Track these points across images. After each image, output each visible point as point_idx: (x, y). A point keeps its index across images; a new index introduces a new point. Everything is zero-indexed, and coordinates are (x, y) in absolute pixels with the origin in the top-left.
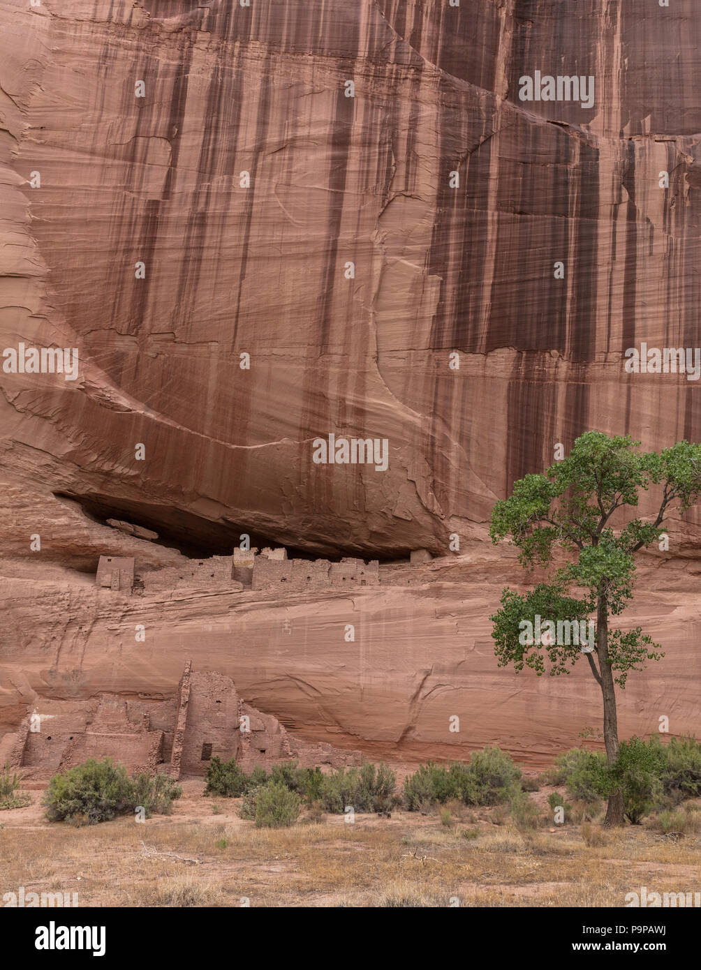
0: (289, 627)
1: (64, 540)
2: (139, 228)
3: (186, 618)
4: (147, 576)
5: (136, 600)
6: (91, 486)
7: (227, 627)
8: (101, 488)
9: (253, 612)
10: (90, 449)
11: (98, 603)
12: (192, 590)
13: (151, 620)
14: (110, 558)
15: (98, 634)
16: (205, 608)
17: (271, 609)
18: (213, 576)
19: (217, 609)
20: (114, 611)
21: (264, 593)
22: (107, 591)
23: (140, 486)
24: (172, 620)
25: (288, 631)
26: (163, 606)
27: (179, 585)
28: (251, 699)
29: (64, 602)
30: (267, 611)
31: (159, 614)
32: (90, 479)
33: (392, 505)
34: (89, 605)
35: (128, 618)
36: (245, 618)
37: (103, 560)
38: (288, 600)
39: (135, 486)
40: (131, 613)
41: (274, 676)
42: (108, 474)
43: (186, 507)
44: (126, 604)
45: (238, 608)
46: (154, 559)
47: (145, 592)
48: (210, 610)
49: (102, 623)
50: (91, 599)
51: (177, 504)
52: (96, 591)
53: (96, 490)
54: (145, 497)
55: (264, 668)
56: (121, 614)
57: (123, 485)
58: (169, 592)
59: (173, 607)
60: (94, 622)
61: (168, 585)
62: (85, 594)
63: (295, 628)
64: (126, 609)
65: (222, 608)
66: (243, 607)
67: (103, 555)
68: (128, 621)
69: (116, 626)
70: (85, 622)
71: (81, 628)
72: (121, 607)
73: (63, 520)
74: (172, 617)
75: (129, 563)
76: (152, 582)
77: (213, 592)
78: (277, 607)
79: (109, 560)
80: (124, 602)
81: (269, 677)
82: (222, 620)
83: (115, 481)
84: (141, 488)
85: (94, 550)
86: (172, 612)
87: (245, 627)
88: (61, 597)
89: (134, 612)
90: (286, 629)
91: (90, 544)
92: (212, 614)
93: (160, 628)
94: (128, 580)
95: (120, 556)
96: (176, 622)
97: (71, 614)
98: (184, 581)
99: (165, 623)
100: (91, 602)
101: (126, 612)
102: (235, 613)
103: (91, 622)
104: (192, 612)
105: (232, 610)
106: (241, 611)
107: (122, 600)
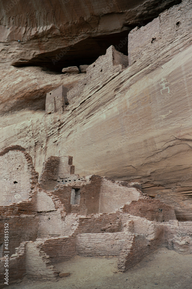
0: (167, 86)
3: (89, 115)
4: (69, 94)
5: (64, 115)
6: (34, 51)
8: (41, 49)
9: (132, 86)
11: (45, 126)
12: (89, 90)
13: (71, 126)
14: (50, 92)
15: (50, 148)
16: (99, 100)
17: (148, 75)
18: (101, 71)
19: (106, 97)
20: (54, 128)
21: (138, 63)
22: (50, 116)
23: (59, 34)
24: (82, 121)
25: (165, 91)
26: (75, 112)
27: (84, 90)
28: (148, 173)
29: (30, 132)
30: (145, 79)
31: (75, 119)
32: (31, 47)
34: (42, 129)
35: (62, 130)
37: (48, 95)
39: (56, 36)
40: (62, 126)
41: (164, 143)
42: (36, 37)
44: (59, 120)
45: (121, 89)
47: (69, 107)
48: (102, 100)
49: (51, 139)
50: (42, 124)
52: (44, 118)
53: (38, 52)
54: (68, 40)
55: (153, 138)
56: (58, 128)
57: (50, 40)
58: (79, 99)
59: (81, 110)
60: (47, 140)
61: (80, 94)
62: (39, 123)
63: (172, 84)
64: (59, 124)
65: (109, 94)
66: (125, 85)
67: (48, 92)
68: (63, 132)
69: (57, 138)
70: (43, 142)
71: (42, 147)
72: (57, 124)
74: (81, 118)
75: (60, 89)
76: (72, 97)
77: (102, 84)
78: (153, 70)
79: (50, 94)
80: (57, 120)
81: (159, 146)
82: (111, 105)
83: (44, 39)
84: (62, 36)
85: (42, 91)
86: (81, 114)
87: (128, 104)
88: (28, 130)
90: (164, 88)
91: (38, 88)
92: (104, 103)
93: (76, 130)
96: (85, 120)
97: (35, 139)
98: (86, 85)
100: (42, 127)
101: (60, 126)
102: (120, 94)
103: (45, 140)
104: (92, 108)
105: (117, 93)
106: (124, 90)
107: (57, 118)
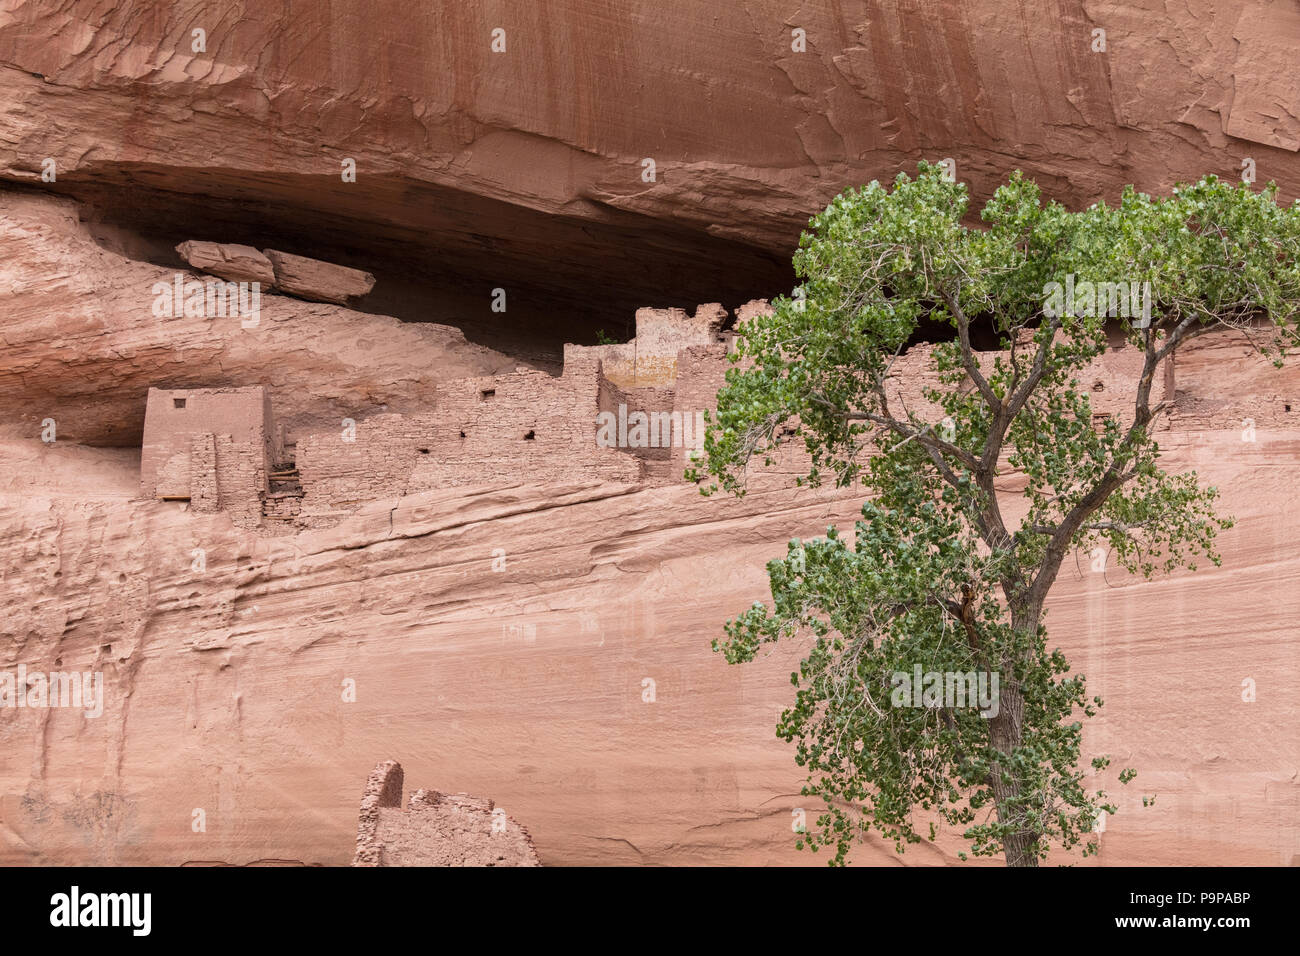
3: (446, 597)
4: (312, 450)
5: (277, 543)
6: (91, 141)
7: (590, 624)
8: (130, 141)
9: (675, 563)
10: (63, 11)
11: (151, 558)
12: (457, 495)
13: (328, 611)
14: (179, 394)
15: (165, 668)
17: (747, 549)
19: (551, 560)
20: (209, 583)
22: (178, 516)
23: (259, 116)
24: (398, 608)
26: (366, 559)
27: (417, 476)
29: (42, 562)
31: (356, 589)
32: (83, 116)
33: (1218, 97)
34: (125, 568)
35: (256, 606)
36: (652, 587)
37: (158, 402)
38: (804, 513)
39: (243, 118)
40: (261, 588)
41: (767, 796)
42: (140, 89)
43: (444, 171)
44: (243, 559)
45: (623, 554)
46: (344, 379)
47: (308, 511)
48: (525, 564)
49: (172, 629)
50: (129, 545)
51: (409, 163)
52: (141, 518)
53: (111, 151)
54: (288, 151)
55: (728, 768)
56: (231, 593)
57: (200, 119)
58: (383, 505)
59: (399, 562)
60: (148, 627)
61: (381, 480)
62: (109, 533)
64: (244, 575)
65: (568, 555)
66: (641, 547)
67: (163, 385)
68: (256, 618)
69: (219, 638)
70: (118, 626)
71: (107, 649)
72: (229, 569)
74: (398, 598)
75: (246, 402)
76: (329, 474)
77: (531, 497)
78: (767, 539)
79: (180, 403)
80: (236, 553)
81: (750, 800)
82: (570, 599)
83: (170, 109)
84: (266, 125)
85: (125, 369)
86: (397, 580)
87: (651, 623)
88: (32, 546)
89: (274, 586)
91: (107, 352)
92: (533, 579)
93: (361, 639)
94: (246, 470)
95: (219, 382)
96: (414, 613)
97: (71, 604)
98: (431, 459)
99: (376, 619)
100: (129, 557)
101: (248, 584)
102: (614, 572)
103: (138, 626)
104: (465, 574)
105: (602, 560)
106: (631, 563)
107: (232, 543)
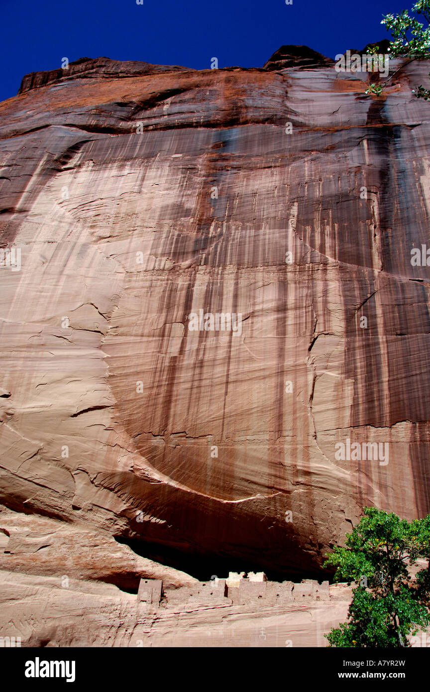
0: (264, 634)
1: (120, 568)
2: (166, 373)
3: (193, 625)
4: (169, 593)
5: (162, 611)
7: (221, 633)
9: (238, 621)
10: (136, 508)
11: (138, 612)
12: (198, 604)
13: (170, 626)
14: (146, 580)
15: (137, 636)
16: (206, 618)
17: (252, 619)
18: (212, 594)
19: (214, 619)
20: (148, 618)
21: (246, 607)
22: (144, 604)
24: (184, 627)
25: (263, 637)
26: (179, 616)
27: (189, 600)
29: (117, 611)
30: (249, 621)
31: (176, 622)
33: (336, 538)
34: (132, 614)
35: (156, 624)
36: (234, 626)
37: (142, 581)
38: (263, 613)
40: (158, 620)
42: (147, 523)
44: (155, 614)
45: (228, 619)
46: (175, 581)
47: (168, 605)
48: (209, 619)
49: (140, 627)
50: (134, 609)
52: (137, 604)
56: (152, 621)
58: (183, 605)
59: (185, 617)
60: (135, 627)
61: (183, 600)
62: (130, 606)
63: (269, 635)
64: (155, 617)
65: (217, 618)
66: (232, 617)
67: (143, 578)
68: (156, 626)
69: (148, 630)
70: (129, 626)
71: (126, 631)
72: (152, 616)
73: (119, 555)
74: (184, 624)
75: (158, 583)
76: (173, 598)
77: (211, 606)
78: (256, 617)
79: (146, 582)
80: (154, 613)
82: (217, 627)
85: (137, 575)
86: (185, 621)
87: (233, 633)
88: (116, 608)
89: (160, 620)
90: (263, 635)
91: (134, 571)
92: (210, 623)
93: (176, 633)
94: (157, 596)
95: (153, 579)
96: (187, 628)
97: (121, 620)
98: (193, 597)
99: (180, 629)
100: (133, 612)
101: (156, 619)
102: (226, 622)
103: (133, 626)
104: (198, 621)
105: (224, 620)
106: (230, 621)
107: (153, 610)
